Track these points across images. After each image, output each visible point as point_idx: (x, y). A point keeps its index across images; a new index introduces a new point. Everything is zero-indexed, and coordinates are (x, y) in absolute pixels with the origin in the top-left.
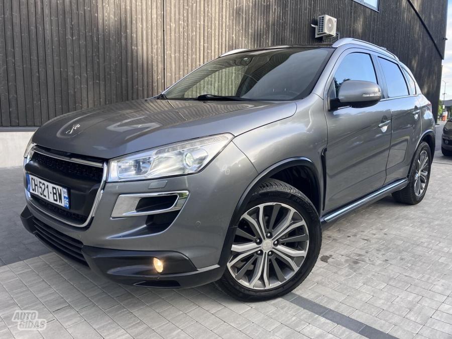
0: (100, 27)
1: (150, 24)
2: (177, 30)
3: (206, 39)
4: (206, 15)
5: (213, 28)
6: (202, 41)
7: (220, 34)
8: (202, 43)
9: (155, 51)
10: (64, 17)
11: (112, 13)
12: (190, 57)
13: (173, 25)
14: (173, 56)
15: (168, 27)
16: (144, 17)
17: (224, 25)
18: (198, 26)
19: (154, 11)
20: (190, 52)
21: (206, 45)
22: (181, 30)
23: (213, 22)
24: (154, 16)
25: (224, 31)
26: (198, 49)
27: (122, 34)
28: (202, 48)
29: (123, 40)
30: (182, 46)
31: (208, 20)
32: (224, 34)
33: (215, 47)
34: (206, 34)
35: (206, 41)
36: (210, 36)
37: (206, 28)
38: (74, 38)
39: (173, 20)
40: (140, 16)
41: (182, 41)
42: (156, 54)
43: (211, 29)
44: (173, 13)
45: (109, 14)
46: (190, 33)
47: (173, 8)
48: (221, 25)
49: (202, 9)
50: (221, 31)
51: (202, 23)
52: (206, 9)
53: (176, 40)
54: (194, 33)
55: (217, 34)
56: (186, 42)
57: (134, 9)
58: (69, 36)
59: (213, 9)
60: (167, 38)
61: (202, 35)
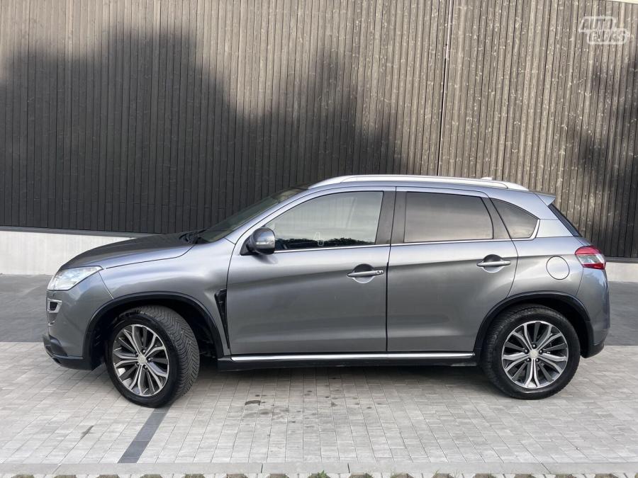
0: (356, 137)
1: (422, 126)
2: (461, 129)
3: (509, 135)
4: (512, 103)
5: (524, 119)
6: (502, 138)
7: (537, 125)
8: (502, 142)
9: (425, 157)
10: (319, 132)
11: (372, 120)
12: (479, 161)
13: (455, 123)
14: (452, 161)
15: (447, 126)
16: (414, 120)
17: (545, 113)
18: (496, 119)
19: (428, 110)
20: (480, 154)
21: (509, 143)
22: (468, 127)
23: (525, 111)
24: (428, 116)
25: (544, 121)
26: (494, 150)
27: (383, 142)
28: (502, 148)
29: (383, 149)
30: (467, 148)
31: (514, 110)
32: (544, 125)
33: (525, 145)
34: (510, 128)
35: (509, 138)
36: (516, 131)
37: (511, 121)
38: (327, 152)
39: (456, 117)
40: (407, 119)
41: (467, 142)
42: (426, 161)
43: (520, 121)
44: (456, 108)
45: (368, 123)
46: (482, 129)
47: (456, 102)
48: (538, 114)
49: (506, 96)
50: (538, 121)
51: (504, 114)
52: (513, 96)
53: (459, 141)
54: (490, 130)
55: (530, 126)
56: (474, 142)
57: (400, 112)
58: (321, 151)
59: (526, 94)
60: (445, 140)
61: (503, 130)
